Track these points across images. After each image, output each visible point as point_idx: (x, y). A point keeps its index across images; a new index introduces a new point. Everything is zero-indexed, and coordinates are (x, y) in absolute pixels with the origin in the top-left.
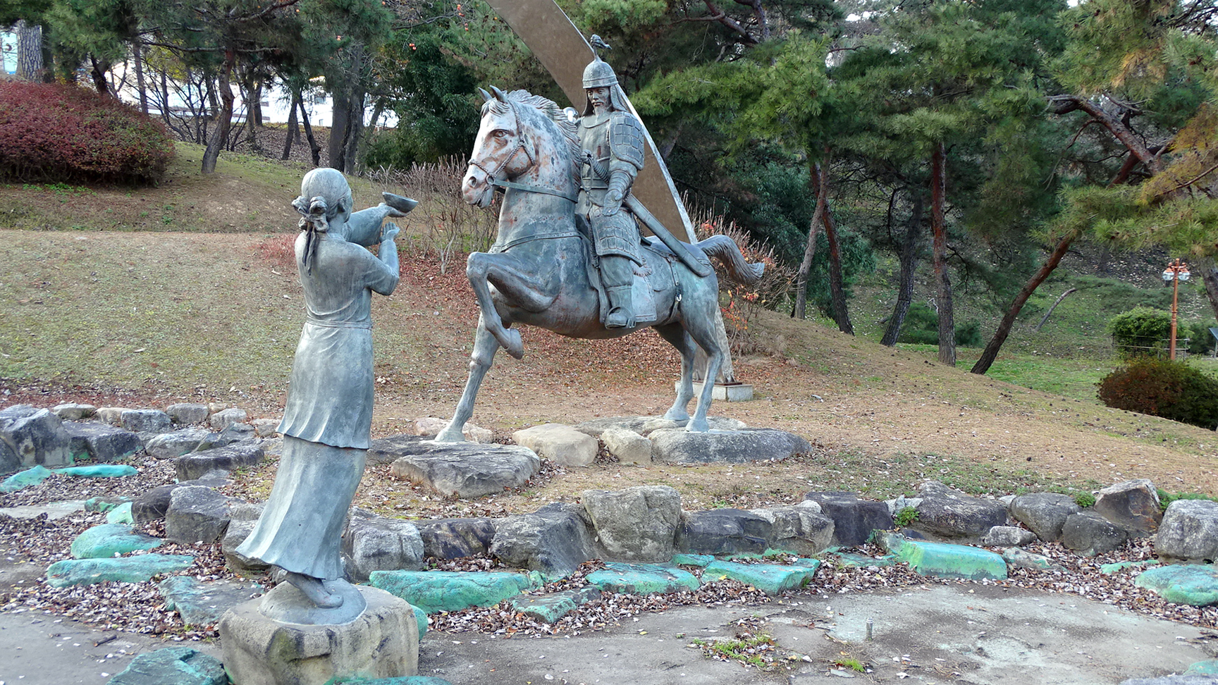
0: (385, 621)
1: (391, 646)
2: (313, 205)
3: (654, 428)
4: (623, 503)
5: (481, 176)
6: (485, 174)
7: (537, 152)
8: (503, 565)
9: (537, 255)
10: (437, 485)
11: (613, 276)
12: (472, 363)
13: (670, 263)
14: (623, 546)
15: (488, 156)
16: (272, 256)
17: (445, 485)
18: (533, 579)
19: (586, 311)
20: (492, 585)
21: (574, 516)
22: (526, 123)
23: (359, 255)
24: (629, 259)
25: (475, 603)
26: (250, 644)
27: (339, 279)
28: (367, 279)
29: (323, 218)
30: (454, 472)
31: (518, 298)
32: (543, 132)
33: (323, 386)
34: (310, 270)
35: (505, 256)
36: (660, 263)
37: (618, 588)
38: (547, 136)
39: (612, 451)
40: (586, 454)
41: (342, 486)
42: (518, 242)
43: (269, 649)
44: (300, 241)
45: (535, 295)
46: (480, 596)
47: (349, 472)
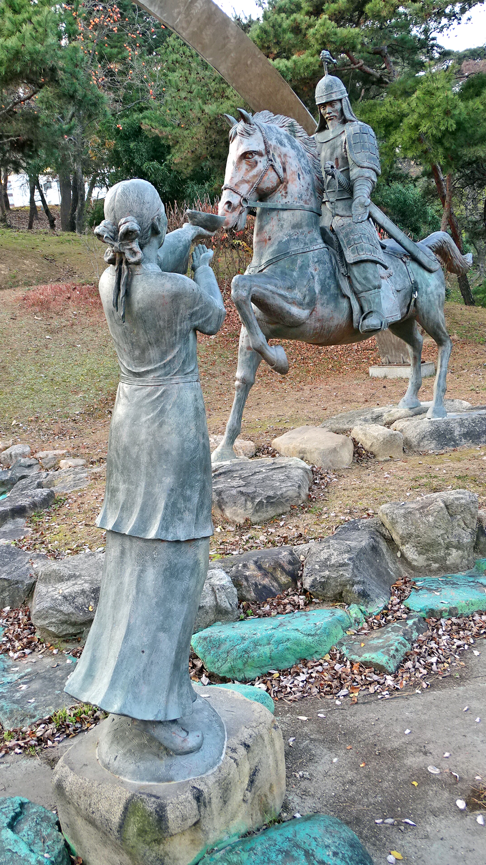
0: (252, 748)
1: (261, 777)
2: (122, 229)
3: (393, 418)
4: (426, 515)
5: (236, 200)
6: (239, 197)
7: (284, 170)
8: (317, 601)
9: (293, 270)
10: (228, 513)
11: (364, 282)
12: (237, 383)
13: (405, 262)
14: (428, 559)
15: (240, 179)
16: (33, 305)
17: (237, 513)
18: (354, 615)
19: (339, 319)
20: (318, 632)
21: (374, 534)
22: (273, 143)
23: (185, 287)
24: (376, 262)
25: (304, 656)
26: (96, 816)
27: (161, 323)
28: (194, 318)
29: (135, 246)
30: (243, 498)
31: (280, 314)
32: (288, 149)
33: (151, 464)
34: (123, 316)
35: (264, 275)
36: (397, 264)
37: (441, 612)
38: (292, 153)
39: (367, 447)
40: (347, 455)
41: (188, 589)
42: (274, 261)
43: (122, 826)
44: (107, 280)
45: (295, 311)
46: (308, 648)
47: (193, 569)
